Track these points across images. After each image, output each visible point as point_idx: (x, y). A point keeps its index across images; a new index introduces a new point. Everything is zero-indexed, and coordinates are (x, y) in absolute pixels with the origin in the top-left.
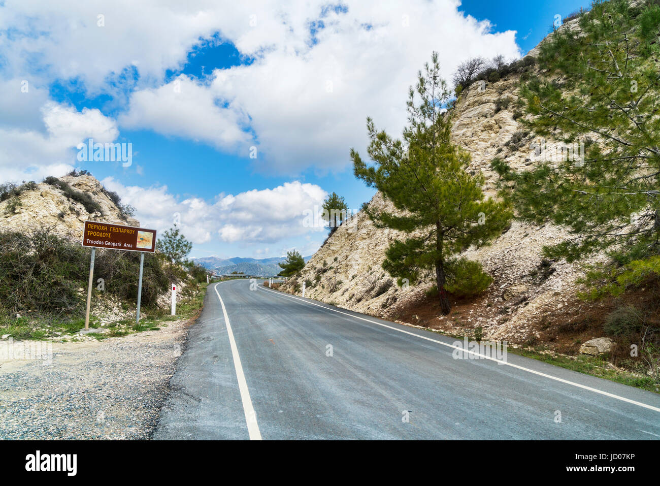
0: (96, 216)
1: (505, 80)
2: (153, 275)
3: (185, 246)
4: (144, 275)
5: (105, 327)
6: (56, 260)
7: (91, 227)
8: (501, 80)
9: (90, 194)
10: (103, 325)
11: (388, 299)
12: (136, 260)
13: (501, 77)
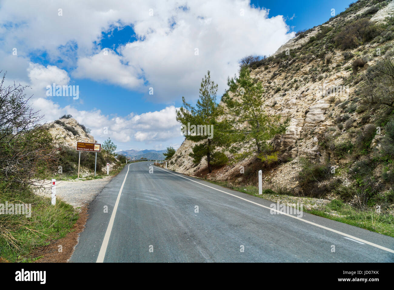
0: (77, 137)
1: (259, 68)
2: (100, 160)
3: (114, 147)
4: (97, 160)
5: (84, 178)
6: (67, 155)
7: (79, 144)
8: (258, 68)
9: (74, 127)
10: (83, 177)
11: (197, 168)
12: (94, 154)
13: (257, 67)
